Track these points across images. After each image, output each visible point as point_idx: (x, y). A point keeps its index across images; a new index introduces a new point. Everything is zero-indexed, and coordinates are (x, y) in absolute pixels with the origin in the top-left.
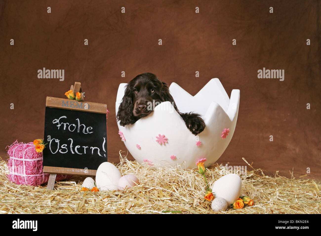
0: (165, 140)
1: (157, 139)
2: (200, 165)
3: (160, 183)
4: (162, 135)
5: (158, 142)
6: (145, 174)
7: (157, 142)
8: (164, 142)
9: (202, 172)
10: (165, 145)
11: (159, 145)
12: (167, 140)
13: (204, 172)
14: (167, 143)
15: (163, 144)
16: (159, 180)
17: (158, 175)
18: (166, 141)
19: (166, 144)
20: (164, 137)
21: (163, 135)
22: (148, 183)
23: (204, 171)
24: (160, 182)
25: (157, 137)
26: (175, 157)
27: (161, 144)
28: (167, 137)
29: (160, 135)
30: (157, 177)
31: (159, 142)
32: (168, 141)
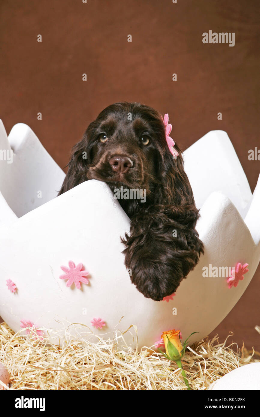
0: (84, 277)
1: (63, 273)
2: (168, 335)
3: (69, 382)
4: (77, 264)
5: (66, 281)
6: (27, 359)
7: (62, 282)
8: (81, 283)
9: (174, 354)
10: (82, 290)
11: (68, 289)
12: (88, 277)
13: (181, 355)
14: (89, 285)
15: (78, 288)
16: (65, 374)
17: (63, 362)
18: (86, 280)
19: (85, 287)
20: (83, 269)
21: (80, 265)
22: (36, 382)
23: (180, 352)
24: (69, 379)
25: (64, 269)
26: (104, 323)
27: (73, 288)
28: (89, 270)
29: (71, 264)
30: (61, 367)
31: (68, 281)
32: (92, 282)
